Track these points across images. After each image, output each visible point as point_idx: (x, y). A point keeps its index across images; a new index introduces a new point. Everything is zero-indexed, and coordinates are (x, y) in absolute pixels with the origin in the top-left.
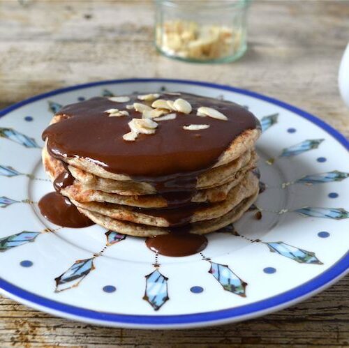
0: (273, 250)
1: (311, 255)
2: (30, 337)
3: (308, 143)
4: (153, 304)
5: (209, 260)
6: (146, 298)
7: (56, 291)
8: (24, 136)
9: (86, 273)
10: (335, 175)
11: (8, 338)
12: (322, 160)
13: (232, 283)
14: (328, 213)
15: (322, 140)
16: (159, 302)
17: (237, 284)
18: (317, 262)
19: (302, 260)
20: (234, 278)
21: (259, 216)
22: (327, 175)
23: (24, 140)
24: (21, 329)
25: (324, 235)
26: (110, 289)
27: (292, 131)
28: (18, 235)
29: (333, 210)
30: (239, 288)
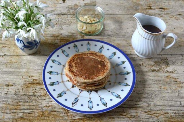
0: (112, 94)
1: (119, 96)
2: (68, 113)
3: (122, 62)
4: (90, 109)
5: (100, 96)
6: (89, 107)
7: (73, 106)
8: (58, 62)
9: (77, 101)
10: (127, 73)
11: (64, 113)
12: (125, 68)
13: (104, 103)
14: (124, 84)
15: (125, 61)
16: (91, 108)
17: (105, 103)
18: (120, 98)
19: (117, 97)
20: (105, 102)
21: (110, 84)
22: (125, 73)
23: (58, 63)
24: (66, 111)
25: (122, 90)
26: (82, 105)
27: (119, 58)
28: (63, 92)
29: (125, 83)
30: (105, 104)
